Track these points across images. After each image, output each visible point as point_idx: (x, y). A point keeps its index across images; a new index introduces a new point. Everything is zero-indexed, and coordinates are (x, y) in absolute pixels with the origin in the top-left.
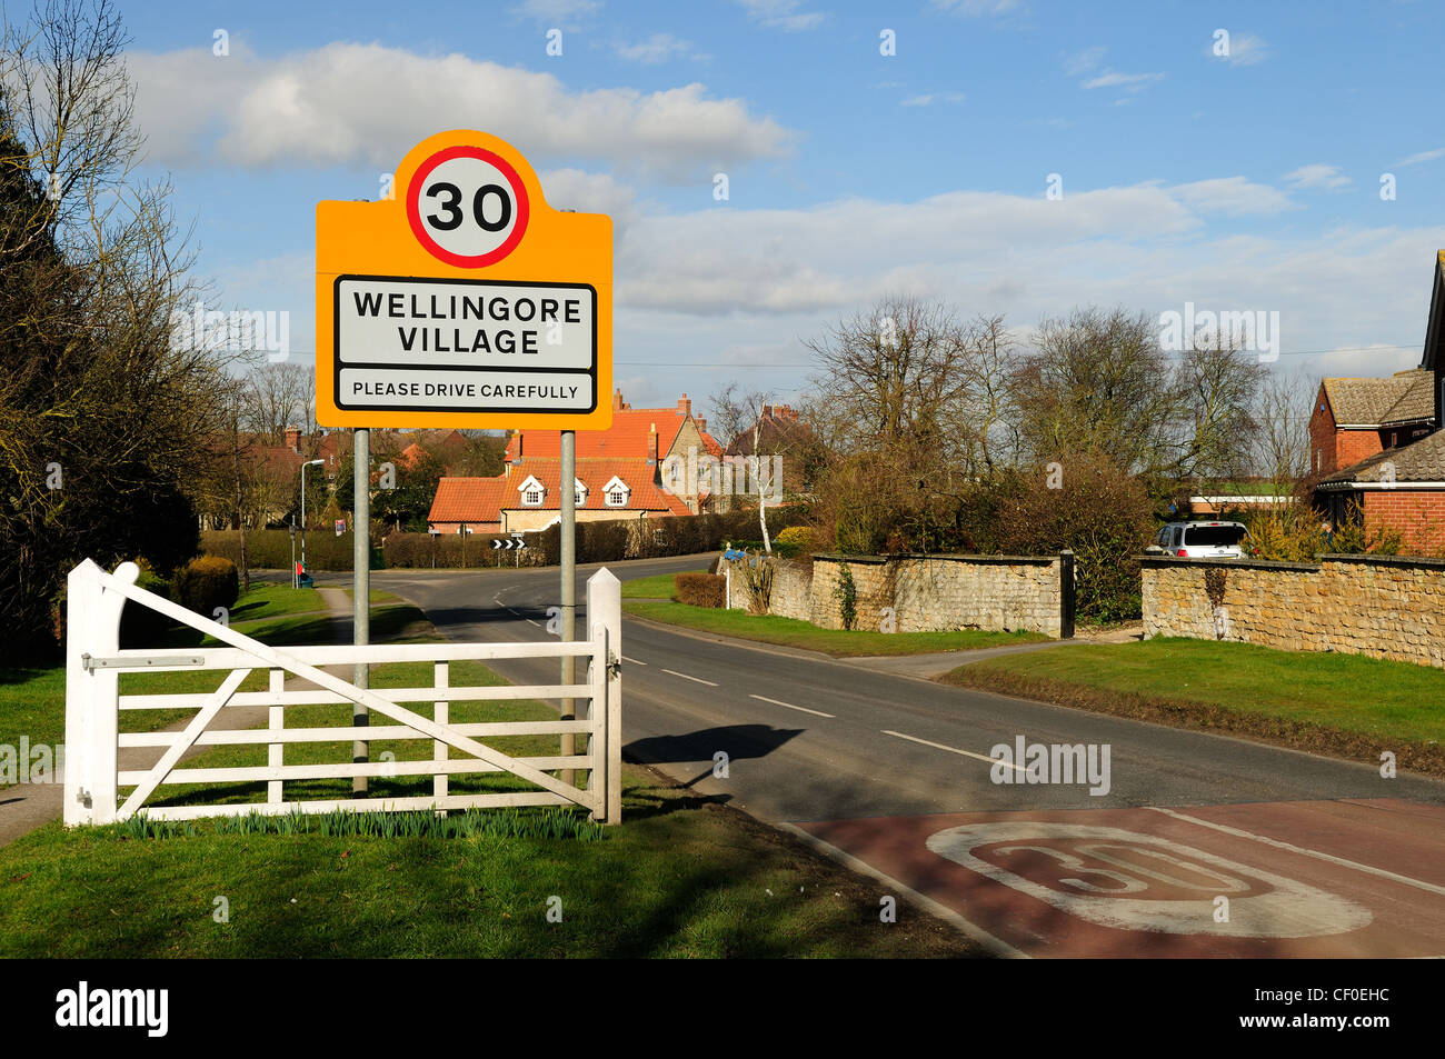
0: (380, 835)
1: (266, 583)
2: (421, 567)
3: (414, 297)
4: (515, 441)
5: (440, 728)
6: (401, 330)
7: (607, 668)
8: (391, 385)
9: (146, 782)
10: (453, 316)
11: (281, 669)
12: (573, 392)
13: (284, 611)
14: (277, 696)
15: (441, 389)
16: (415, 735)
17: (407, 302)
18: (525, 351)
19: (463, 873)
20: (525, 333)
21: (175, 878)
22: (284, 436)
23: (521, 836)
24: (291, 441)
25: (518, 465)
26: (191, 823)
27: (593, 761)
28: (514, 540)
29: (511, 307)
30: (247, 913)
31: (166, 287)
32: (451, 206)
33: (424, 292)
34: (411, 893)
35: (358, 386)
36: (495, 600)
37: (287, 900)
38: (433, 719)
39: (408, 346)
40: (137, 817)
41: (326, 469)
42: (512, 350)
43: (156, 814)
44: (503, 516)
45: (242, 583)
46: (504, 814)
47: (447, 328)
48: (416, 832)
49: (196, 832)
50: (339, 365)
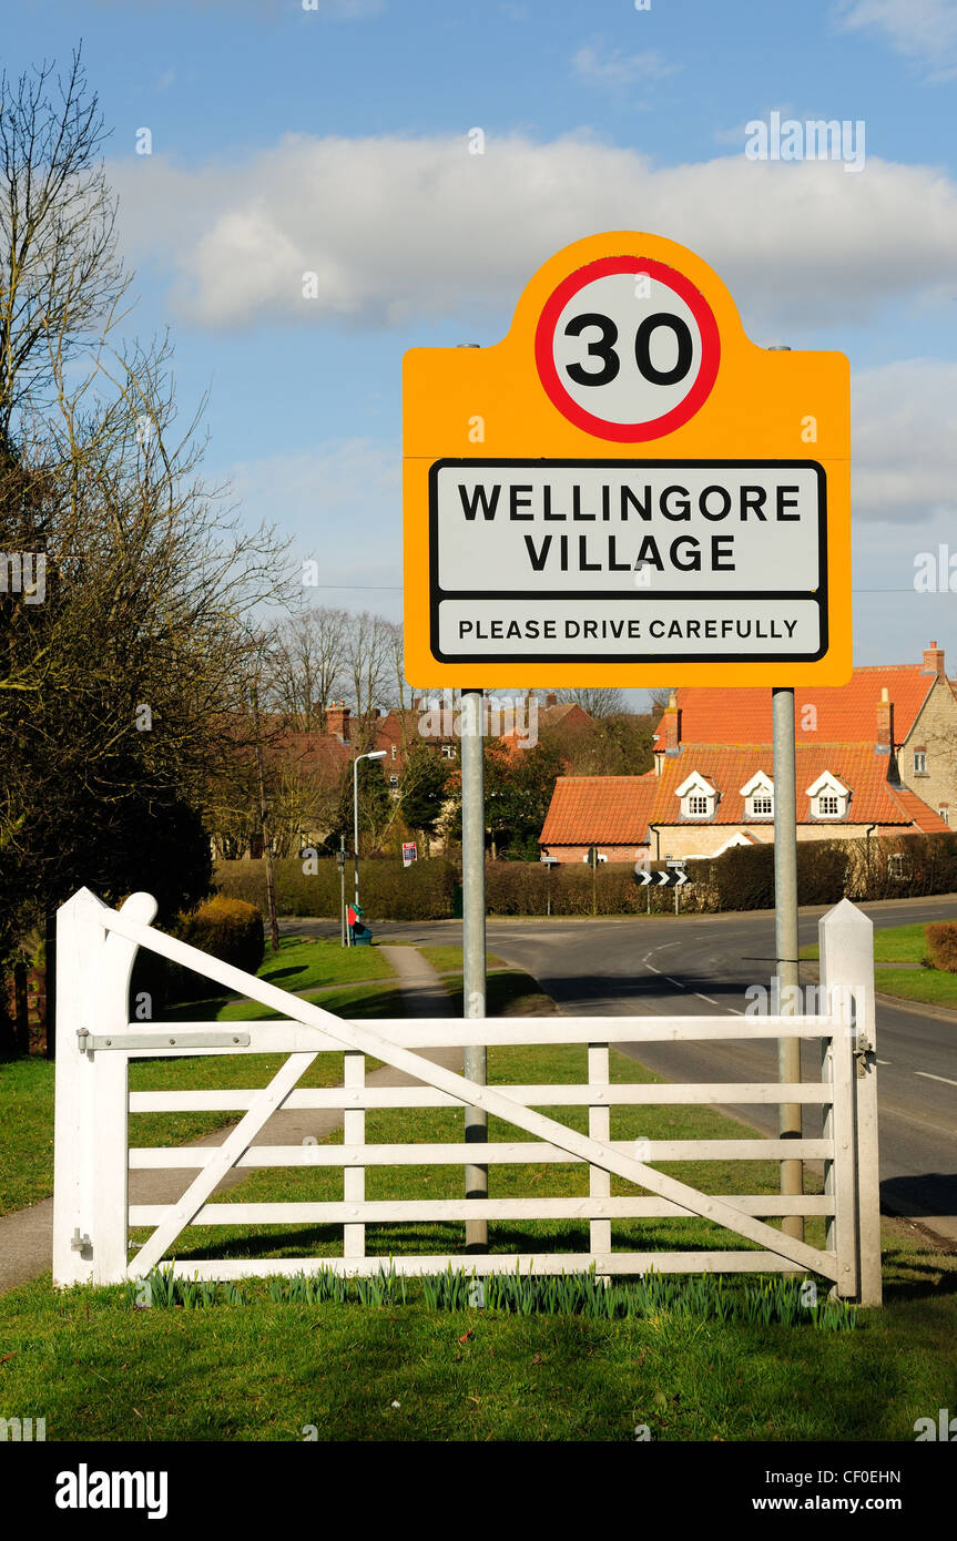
0: (513, 1311)
1: (303, 939)
2: (530, 913)
3: (547, 489)
4: (670, 719)
5: (596, 1146)
6: (528, 540)
7: (855, 1057)
8: (514, 623)
9: (169, 1222)
10: (606, 516)
11: (358, 1053)
12: (791, 629)
13: (330, 981)
14: (355, 1094)
15: (590, 628)
16: (560, 1157)
17: (537, 497)
18: (716, 566)
19: (644, 1371)
20: (716, 540)
21: (221, 1364)
22: (324, 718)
23: (728, 1318)
24: (334, 725)
25: (675, 756)
26: (234, 1285)
27: (836, 1202)
28: (671, 872)
29: (694, 499)
30: (330, 1420)
31: (164, 495)
32: (603, 349)
33: (562, 480)
34: (569, 1400)
35: (466, 627)
36: (645, 963)
37: (386, 1403)
38: (587, 1134)
39: (538, 564)
40: (158, 1272)
41: (385, 766)
42: (696, 565)
43: (185, 1270)
44: (653, 836)
45: (269, 938)
46: (701, 1284)
47: (597, 533)
48: (567, 1306)
49: (244, 1298)
50: (437, 595)
